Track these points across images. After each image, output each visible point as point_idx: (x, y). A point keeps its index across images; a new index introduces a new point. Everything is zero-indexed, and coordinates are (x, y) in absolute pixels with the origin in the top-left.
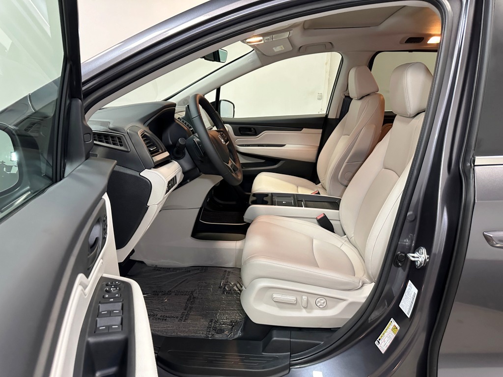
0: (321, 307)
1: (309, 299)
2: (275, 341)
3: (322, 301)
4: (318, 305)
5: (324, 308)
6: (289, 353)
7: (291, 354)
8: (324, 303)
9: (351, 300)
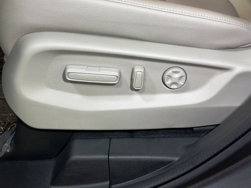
0: (174, 86)
1: (147, 71)
2: (76, 162)
3: (177, 76)
4: (168, 82)
5: (182, 89)
6: (108, 183)
7: (110, 185)
8: (181, 78)
9: (239, 69)
